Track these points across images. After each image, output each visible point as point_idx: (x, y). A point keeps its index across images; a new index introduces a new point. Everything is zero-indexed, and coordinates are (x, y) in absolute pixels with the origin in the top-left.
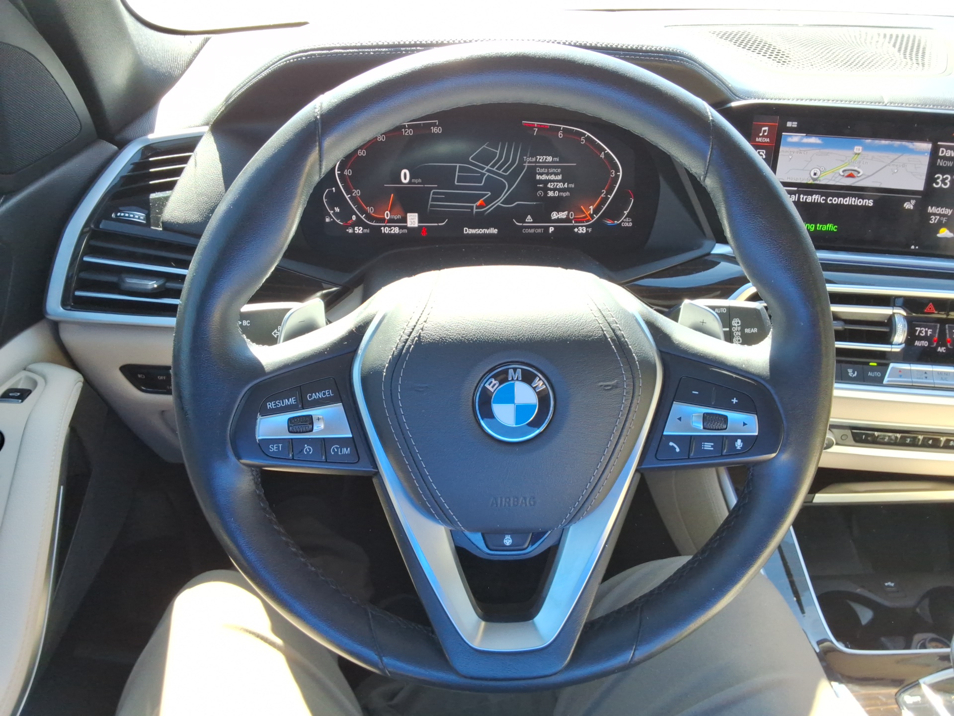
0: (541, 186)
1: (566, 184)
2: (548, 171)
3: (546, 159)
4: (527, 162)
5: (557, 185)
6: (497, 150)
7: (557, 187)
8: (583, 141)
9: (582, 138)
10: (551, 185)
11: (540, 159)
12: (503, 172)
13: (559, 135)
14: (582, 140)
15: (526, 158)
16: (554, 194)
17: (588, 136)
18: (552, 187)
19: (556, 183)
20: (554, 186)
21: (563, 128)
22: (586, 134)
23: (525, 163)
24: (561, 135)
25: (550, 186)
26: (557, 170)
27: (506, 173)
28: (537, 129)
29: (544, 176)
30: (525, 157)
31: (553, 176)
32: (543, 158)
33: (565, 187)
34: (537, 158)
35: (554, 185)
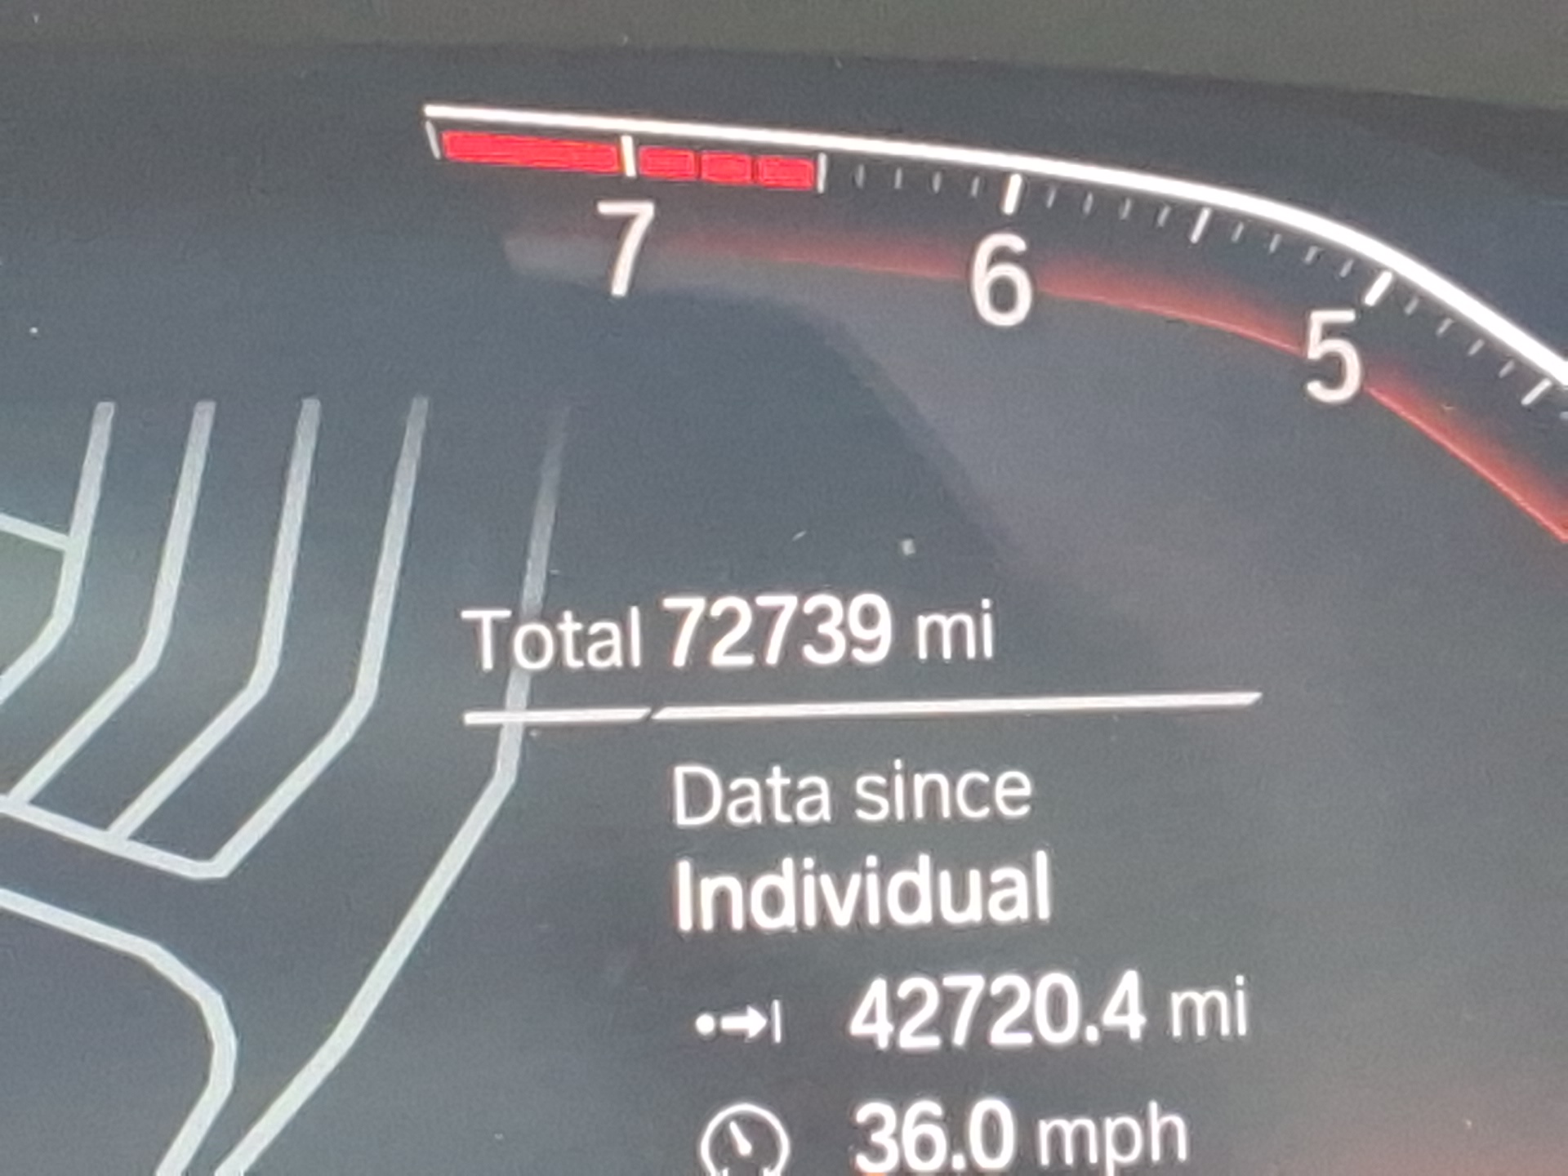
0: (750, 1022)
1: (1130, 983)
2: (845, 801)
3: (805, 629)
4: (517, 690)
5: (990, 1008)
6: (62, 522)
7: (1001, 1035)
8: (1331, 370)
9: (1319, 318)
10: (900, 1011)
11: (711, 629)
12: (149, 833)
13: (982, 279)
14: (1316, 349)
15: (503, 632)
16: (958, 1140)
17: (1401, 290)
18: (912, 1039)
19: (973, 984)
20: (942, 1023)
21: (1034, 186)
22: (1366, 271)
23: (497, 702)
24: (1003, 295)
25: (882, 1030)
26: (979, 795)
27: (206, 850)
28: (644, 212)
29: (783, 880)
30: (486, 617)
31: (921, 874)
32: (765, 620)
33: (1115, 1038)
34: (661, 629)
35: (951, 1001)
